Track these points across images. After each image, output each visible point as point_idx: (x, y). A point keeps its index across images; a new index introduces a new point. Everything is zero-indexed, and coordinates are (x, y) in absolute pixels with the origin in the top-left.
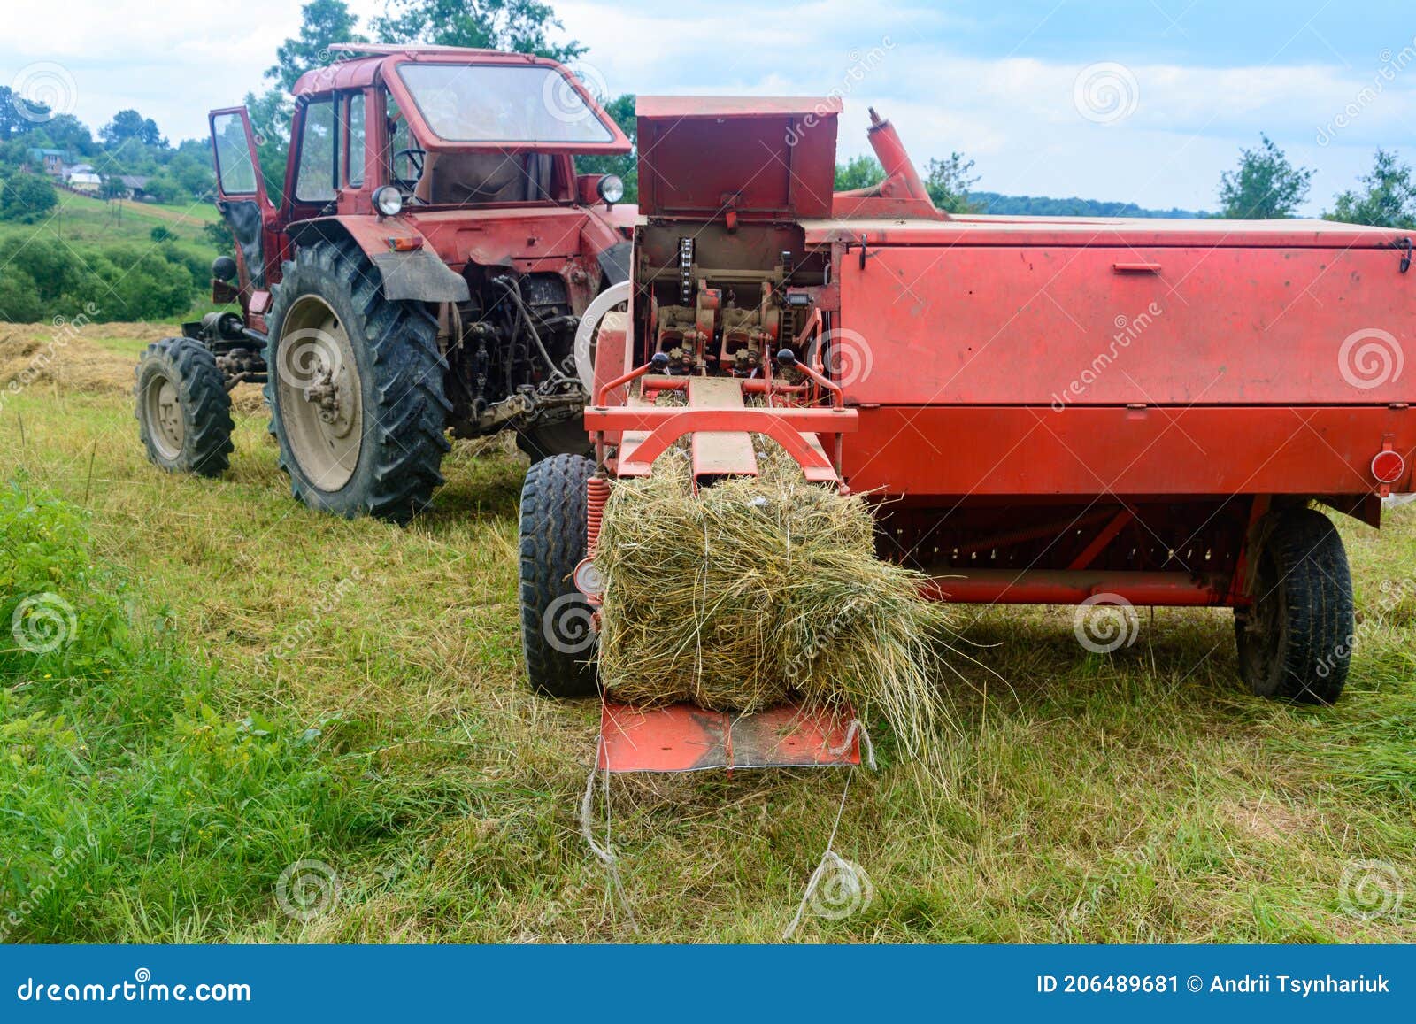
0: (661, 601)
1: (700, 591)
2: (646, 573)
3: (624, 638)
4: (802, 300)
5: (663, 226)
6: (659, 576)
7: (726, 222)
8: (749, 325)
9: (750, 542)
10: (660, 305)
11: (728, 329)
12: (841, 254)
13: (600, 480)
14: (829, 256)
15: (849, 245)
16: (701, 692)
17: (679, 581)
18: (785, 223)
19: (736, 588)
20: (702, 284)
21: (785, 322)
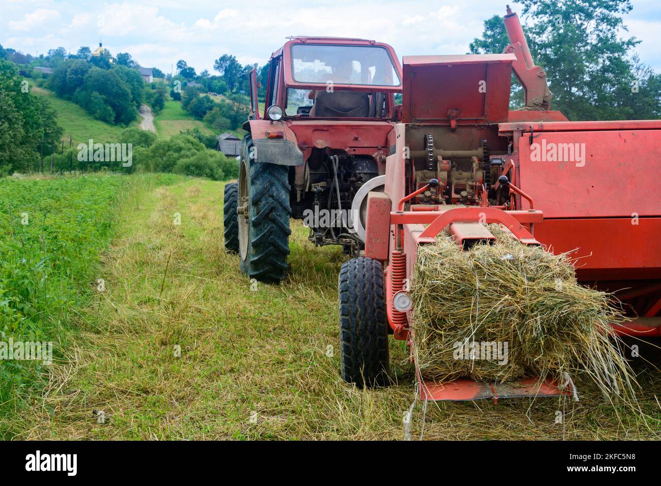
0: (453, 315)
1: (474, 310)
2: (444, 299)
3: (429, 340)
4: (499, 161)
5: (416, 129)
6: (451, 301)
7: (450, 126)
8: (466, 180)
9: (506, 280)
10: (416, 170)
11: (454, 181)
12: (519, 137)
13: (400, 252)
14: (512, 138)
15: (523, 132)
16: (475, 370)
17: (463, 304)
18: (482, 125)
19: (498, 306)
20: (440, 158)
21: (486, 177)
